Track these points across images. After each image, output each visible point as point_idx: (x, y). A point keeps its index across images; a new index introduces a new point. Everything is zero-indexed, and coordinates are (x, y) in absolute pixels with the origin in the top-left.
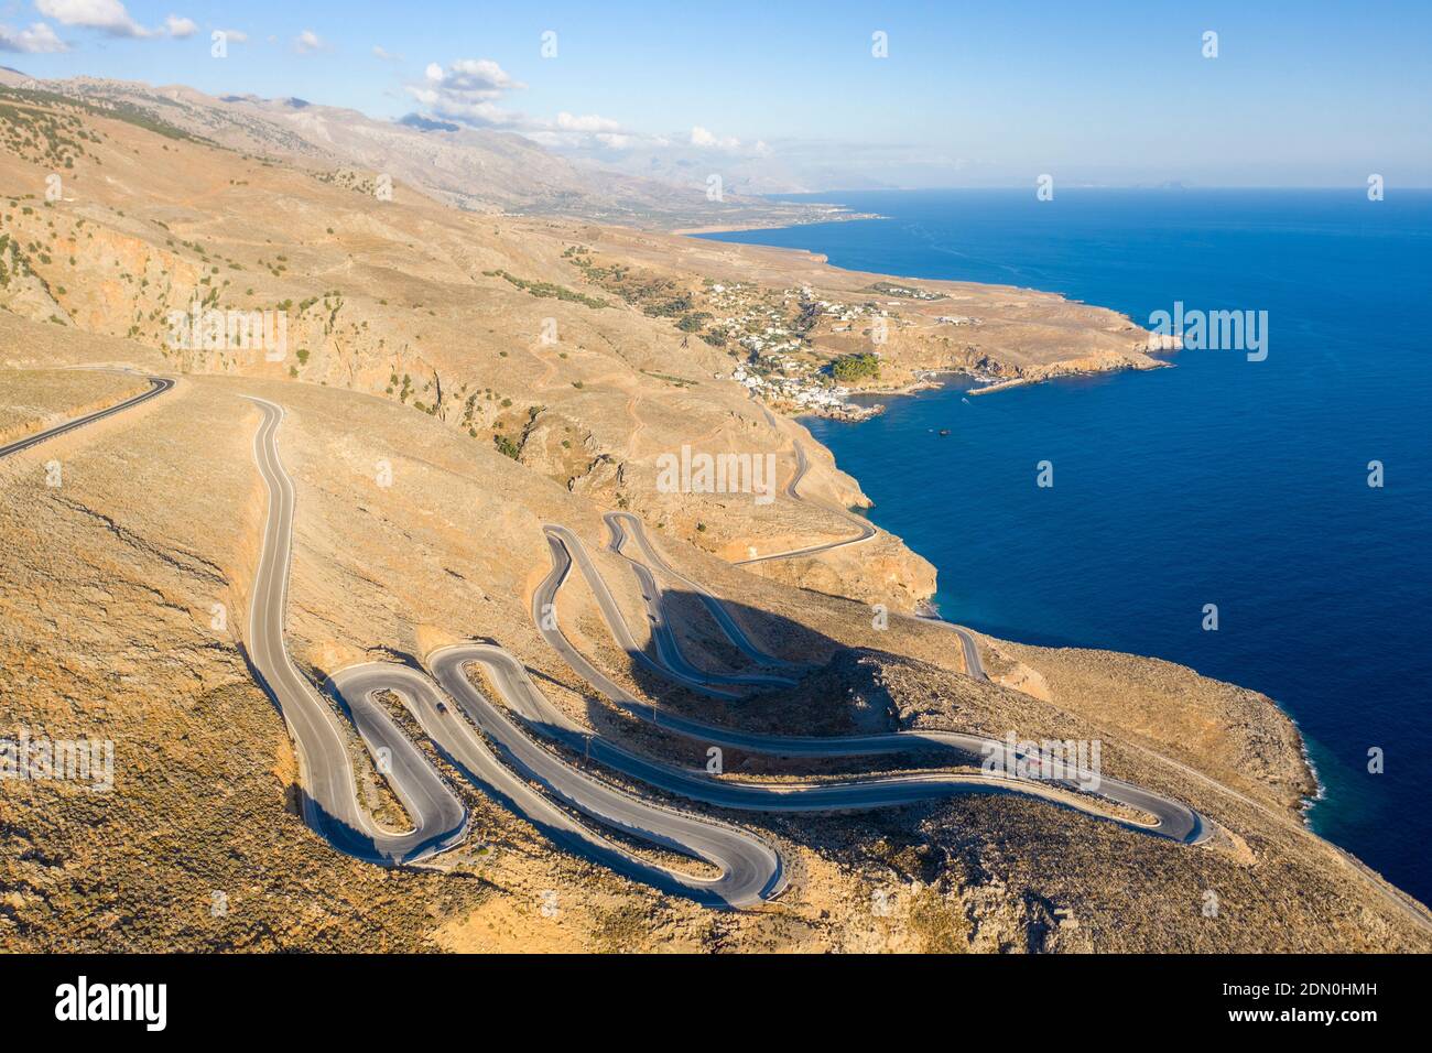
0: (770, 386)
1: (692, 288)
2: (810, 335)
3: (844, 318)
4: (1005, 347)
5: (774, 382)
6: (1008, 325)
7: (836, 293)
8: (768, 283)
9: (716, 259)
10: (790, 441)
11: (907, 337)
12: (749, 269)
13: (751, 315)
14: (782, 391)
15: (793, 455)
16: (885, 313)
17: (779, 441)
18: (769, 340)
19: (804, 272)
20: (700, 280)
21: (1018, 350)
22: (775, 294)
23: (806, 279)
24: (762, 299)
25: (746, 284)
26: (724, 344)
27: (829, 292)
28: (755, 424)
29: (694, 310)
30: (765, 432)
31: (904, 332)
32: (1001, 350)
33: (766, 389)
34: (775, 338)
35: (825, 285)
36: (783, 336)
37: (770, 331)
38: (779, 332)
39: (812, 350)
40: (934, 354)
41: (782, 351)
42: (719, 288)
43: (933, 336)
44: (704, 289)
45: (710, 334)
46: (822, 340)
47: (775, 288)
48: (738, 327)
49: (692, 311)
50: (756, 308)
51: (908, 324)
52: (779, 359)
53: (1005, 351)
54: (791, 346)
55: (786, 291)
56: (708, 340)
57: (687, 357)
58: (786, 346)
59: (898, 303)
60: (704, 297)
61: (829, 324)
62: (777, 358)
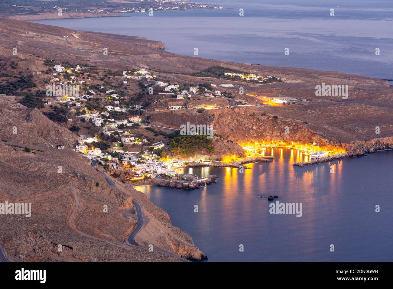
0: (110, 158)
1: (33, 68)
2: (148, 112)
3: (179, 97)
4: (330, 124)
5: (114, 155)
6: (334, 105)
7: (172, 76)
8: (107, 65)
9: (56, 42)
10: (129, 200)
11: (239, 114)
12: (87, 52)
13: (91, 94)
14: (121, 162)
15: (132, 212)
16: (218, 93)
17: (120, 200)
18: (109, 117)
19: (142, 56)
20: (40, 62)
21: (342, 127)
22: (114, 74)
23: (143, 62)
24: (102, 79)
25: (86, 66)
26: (65, 121)
27: (166, 75)
28: (97, 185)
29: (36, 89)
30: (106, 191)
31: (237, 110)
32: (326, 127)
33: (106, 160)
34: (115, 116)
35: (162, 69)
36: (122, 113)
37: (109, 108)
38: (117, 109)
39: (149, 126)
40: (265, 131)
41: (121, 127)
42: (59, 68)
43: (264, 114)
44: (45, 69)
45: (52, 111)
46: (159, 117)
47: (114, 70)
48: (78, 105)
49: (34, 90)
50: (96, 88)
51: (240, 103)
52: (118, 134)
53: (330, 128)
54: (129, 122)
55: (124, 73)
56: (51, 116)
57: (31, 130)
58: (125, 122)
59: (231, 86)
60: (46, 76)
61: (166, 102)
62: (116, 133)
